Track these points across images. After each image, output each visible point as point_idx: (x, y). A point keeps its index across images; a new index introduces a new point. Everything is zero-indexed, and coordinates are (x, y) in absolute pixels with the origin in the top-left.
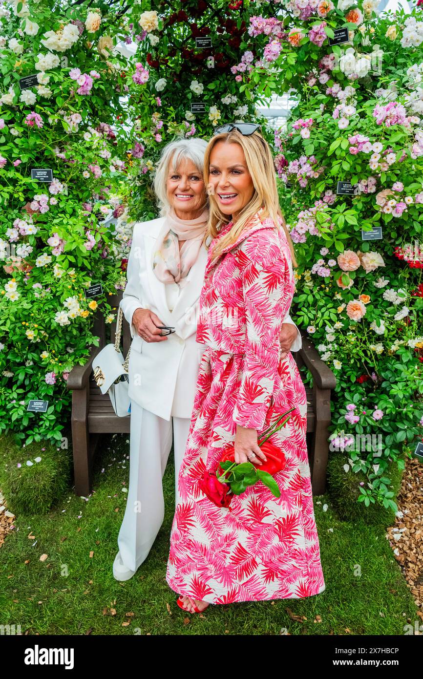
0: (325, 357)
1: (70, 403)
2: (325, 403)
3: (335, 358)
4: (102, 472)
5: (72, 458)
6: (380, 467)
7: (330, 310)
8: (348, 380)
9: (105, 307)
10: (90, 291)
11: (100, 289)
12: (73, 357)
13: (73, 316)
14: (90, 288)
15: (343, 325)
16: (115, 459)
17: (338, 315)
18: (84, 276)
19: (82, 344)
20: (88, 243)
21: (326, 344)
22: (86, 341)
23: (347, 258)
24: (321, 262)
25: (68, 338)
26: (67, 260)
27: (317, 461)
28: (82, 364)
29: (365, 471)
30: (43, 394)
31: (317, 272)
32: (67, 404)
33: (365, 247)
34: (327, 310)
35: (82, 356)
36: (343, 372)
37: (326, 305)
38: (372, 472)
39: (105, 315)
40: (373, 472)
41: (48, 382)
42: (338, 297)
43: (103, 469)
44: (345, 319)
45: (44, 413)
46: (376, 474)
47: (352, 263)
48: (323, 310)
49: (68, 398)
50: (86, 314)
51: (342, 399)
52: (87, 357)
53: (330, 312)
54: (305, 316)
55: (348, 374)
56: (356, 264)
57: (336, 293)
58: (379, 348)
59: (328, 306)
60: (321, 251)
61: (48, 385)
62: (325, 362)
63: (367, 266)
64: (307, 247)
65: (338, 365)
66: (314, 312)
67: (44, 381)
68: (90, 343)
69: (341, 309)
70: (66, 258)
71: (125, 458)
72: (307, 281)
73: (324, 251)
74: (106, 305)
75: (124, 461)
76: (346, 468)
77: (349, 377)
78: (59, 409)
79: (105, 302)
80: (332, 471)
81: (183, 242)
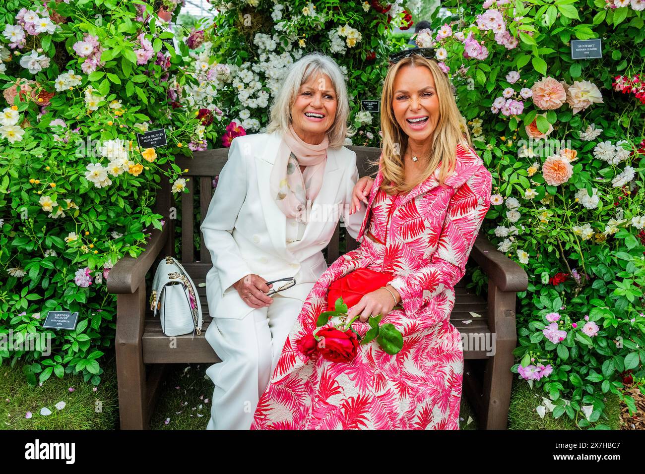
0: (505, 246)
1: (115, 317)
2: (507, 313)
3: (519, 248)
4: (167, 423)
5: (116, 402)
6: (594, 409)
7: (518, 171)
8: (537, 281)
9: (171, 168)
10: (146, 139)
11: (163, 137)
12: (120, 245)
13: (116, 171)
14: (147, 134)
15: (537, 194)
16: (186, 403)
17: (529, 179)
18: (136, 112)
19: (136, 226)
20: (141, 51)
21: (507, 227)
22: (142, 221)
23: (547, 88)
24: (509, 92)
25: (112, 215)
26: (106, 81)
27: (495, 402)
28: (133, 254)
29: (572, 416)
30: (69, 302)
32: (109, 317)
33: (576, 71)
34: (513, 172)
35: (135, 243)
36: (530, 270)
37: (511, 164)
38: (582, 417)
39: (171, 181)
40: (584, 418)
41: (78, 284)
43: (168, 419)
44: (539, 185)
45: (72, 331)
46: (588, 419)
47: (554, 96)
48: (509, 171)
49: (113, 309)
50: (138, 169)
51: (526, 308)
52: (142, 245)
53: (518, 175)
55: (536, 272)
56: (561, 97)
58: (586, 231)
59: (515, 166)
60: (507, 77)
61: (79, 288)
62: (504, 253)
63: (576, 101)
65: (523, 258)
66: (496, 175)
67: (73, 281)
68: (148, 224)
69: (533, 169)
70: (105, 77)
71: (202, 402)
72: (476, 135)
73: (513, 77)
74: (174, 166)
75: (201, 407)
76: (541, 412)
77: (539, 277)
78: (96, 325)
79: (172, 162)
80: (517, 416)
81: (303, 168)
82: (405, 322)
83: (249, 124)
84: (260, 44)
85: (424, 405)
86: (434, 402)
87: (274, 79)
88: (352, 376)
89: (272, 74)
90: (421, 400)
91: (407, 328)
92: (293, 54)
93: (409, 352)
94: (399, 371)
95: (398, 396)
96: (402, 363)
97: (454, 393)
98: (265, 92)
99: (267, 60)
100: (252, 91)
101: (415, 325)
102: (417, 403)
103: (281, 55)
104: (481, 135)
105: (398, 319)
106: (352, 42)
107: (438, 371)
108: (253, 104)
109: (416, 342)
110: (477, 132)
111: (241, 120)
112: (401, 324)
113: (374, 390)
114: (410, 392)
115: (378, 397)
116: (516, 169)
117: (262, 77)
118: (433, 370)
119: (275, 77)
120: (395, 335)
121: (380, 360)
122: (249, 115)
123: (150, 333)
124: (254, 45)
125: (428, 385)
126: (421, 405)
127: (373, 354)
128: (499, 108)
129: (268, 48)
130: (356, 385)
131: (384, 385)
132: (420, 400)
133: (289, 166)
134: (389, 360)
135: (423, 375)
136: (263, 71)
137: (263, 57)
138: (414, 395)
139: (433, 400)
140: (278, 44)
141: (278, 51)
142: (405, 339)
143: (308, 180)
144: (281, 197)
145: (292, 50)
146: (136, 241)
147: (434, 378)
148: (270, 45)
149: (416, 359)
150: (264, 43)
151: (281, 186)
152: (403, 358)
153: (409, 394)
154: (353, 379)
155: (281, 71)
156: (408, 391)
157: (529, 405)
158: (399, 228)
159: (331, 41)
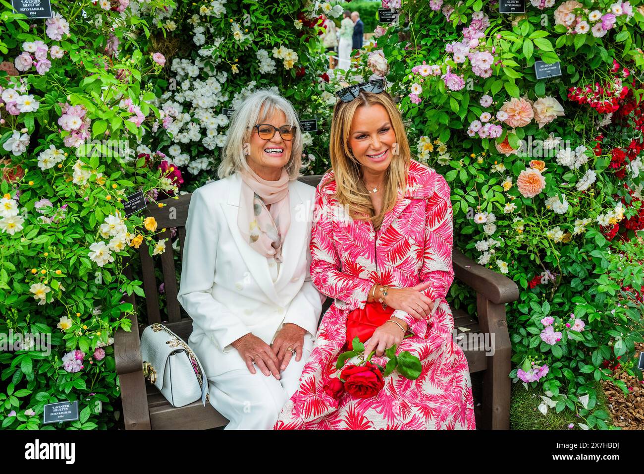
0: (484, 259)
2: (500, 323)
3: (497, 258)
6: (590, 398)
7: (494, 188)
10: (127, 205)
11: (142, 199)
15: (516, 207)
17: (503, 193)
19: (117, 296)
21: (485, 240)
22: (122, 291)
23: (517, 108)
24: (485, 116)
25: (95, 290)
27: (497, 409)
29: (572, 408)
30: (67, 391)
31: (476, 133)
33: (540, 89)
34: (489, 189)
35: (122, 315)
37: (487, 181)
38: (581, 407)
40: (582, 408)
41: (69, 370)
42: (500, 168)
44: (515, 198)
45: (75, 422)
46: (586, 408)
47: (523, 115)
48: (485, 188)
50: (139, 240)
53: (494, 191)
54: (463, 201)
56: (529, 115)
57: (496, 163)
58: (557, 234)
59: (489, 183)
60: (481, 102)
61: (72, 373)
62: (484, 265)
63: (542, 116)
64: (460, 97)
65: (503, 267)
66: (475, 194)
67: (62, 368)
68: (130, 293)
69: (508, 183)
72: (441, 153)
73: (486, 101)
76: (543, 409)
78: (98, 409)
80: (519, 418)
81: (269, 206)
82: (417, 347)
83: (180, 161)
84: (179, 70)
85: (447, 423)
86: (455, 418)
87: (202, 108)
88: (379, 409)
89: (201, 104)
90: (445, 419)
91: (420, 352)
92: (218, 78)
93: (427, 375)
94: (419, 395)
95: (424, 419)
96: (420, 387)
97: (469, 406)
98: (194, 124)
99: (191, 88)
100: (181, 125)
101: (427, 347)
102: (441, 423)
103: (207, 81)
104: (446, 153)
105: (411, 346)
106: (290, 64)
107: (456, 387)
108: (185, 139)
109: (432, 364)
110: (442, 150)
111: (172, 157)
112: (414, 350)
113: (401, 418)
114: (434, 413)
115: (407, 424)
116: (491, 186)
117: (187, 106)
118: (451, 385)
119: (205, 107)
120: (412, 360)
121: (402, 389)
122: (180, 151)
123: (156, 408)
124: (172, 72)
125: (449, 403)
126: (445, 423)
127: (395, 383)
128: (476, 131)
129: (190, 75)
130: (385, 417)
131: (409, 412)
132: (443, 419)
133: (255, 207)
134: (409, 387)
135: (443, 393)
136: (188, 100)
137: (186, 85)
138: (438, 416)
139: (454, 417)
140: (201, 69)
141: (202, 77)
142: (422, 363)
143: (276, 217)
144: (254, 239)
145: (217, 74)
146: (124, 313)
147: (453, 394)
148: (193, 71)
149: (432, 379)
150: (183, 69)
151: (251, 228)
152: (421, 382)
153: (433, 415)
154: (381, 412)
155: (211, 99)
156: (432, 413)
157: (530, 406)
158: (386, 256)
159: (260, 62)
